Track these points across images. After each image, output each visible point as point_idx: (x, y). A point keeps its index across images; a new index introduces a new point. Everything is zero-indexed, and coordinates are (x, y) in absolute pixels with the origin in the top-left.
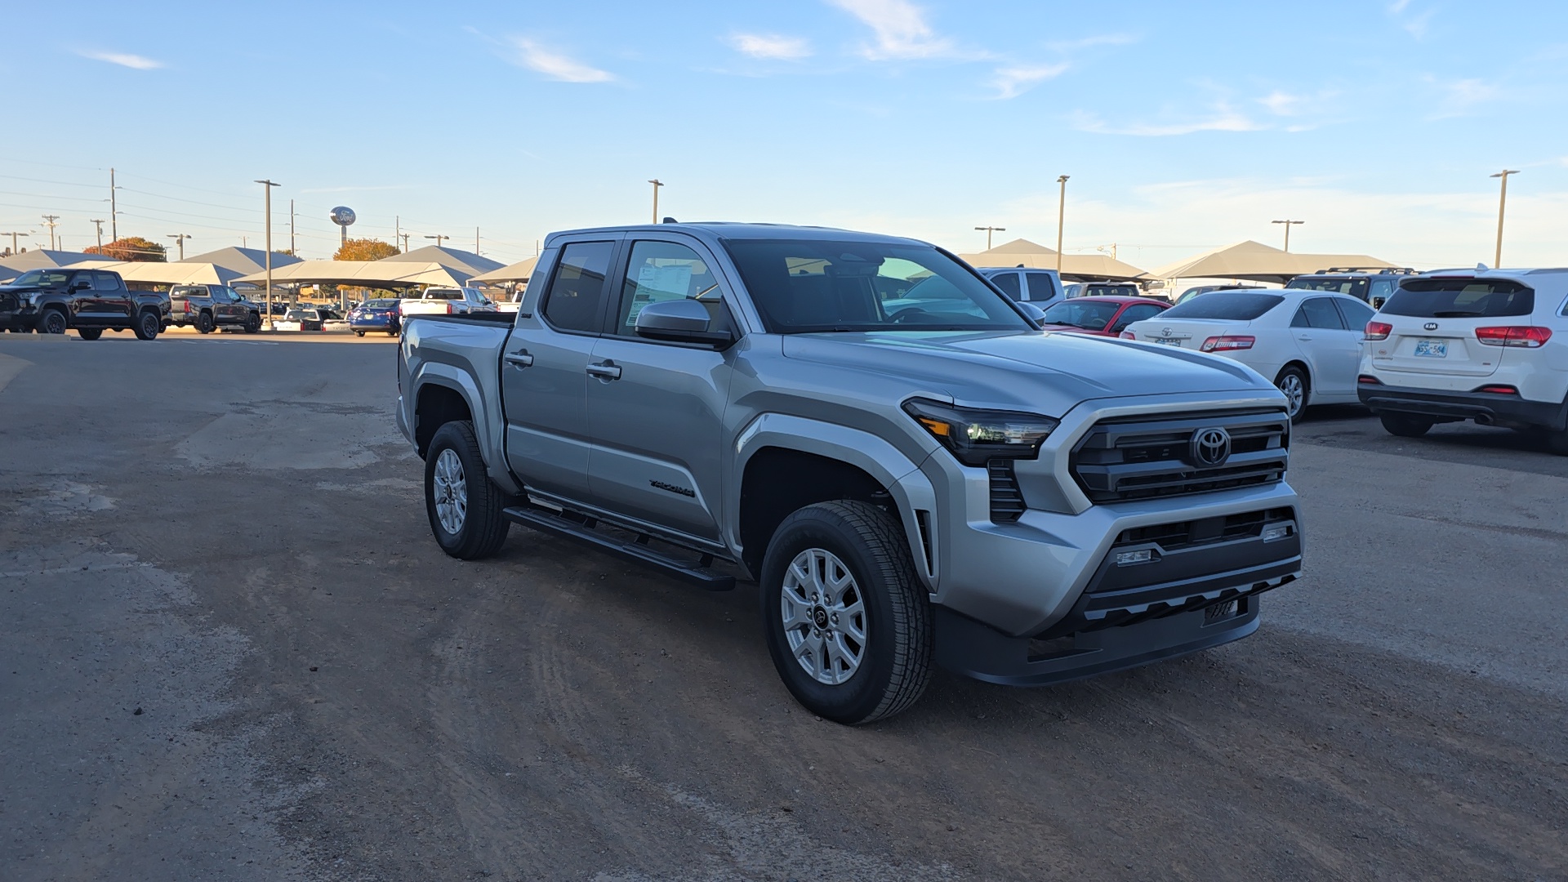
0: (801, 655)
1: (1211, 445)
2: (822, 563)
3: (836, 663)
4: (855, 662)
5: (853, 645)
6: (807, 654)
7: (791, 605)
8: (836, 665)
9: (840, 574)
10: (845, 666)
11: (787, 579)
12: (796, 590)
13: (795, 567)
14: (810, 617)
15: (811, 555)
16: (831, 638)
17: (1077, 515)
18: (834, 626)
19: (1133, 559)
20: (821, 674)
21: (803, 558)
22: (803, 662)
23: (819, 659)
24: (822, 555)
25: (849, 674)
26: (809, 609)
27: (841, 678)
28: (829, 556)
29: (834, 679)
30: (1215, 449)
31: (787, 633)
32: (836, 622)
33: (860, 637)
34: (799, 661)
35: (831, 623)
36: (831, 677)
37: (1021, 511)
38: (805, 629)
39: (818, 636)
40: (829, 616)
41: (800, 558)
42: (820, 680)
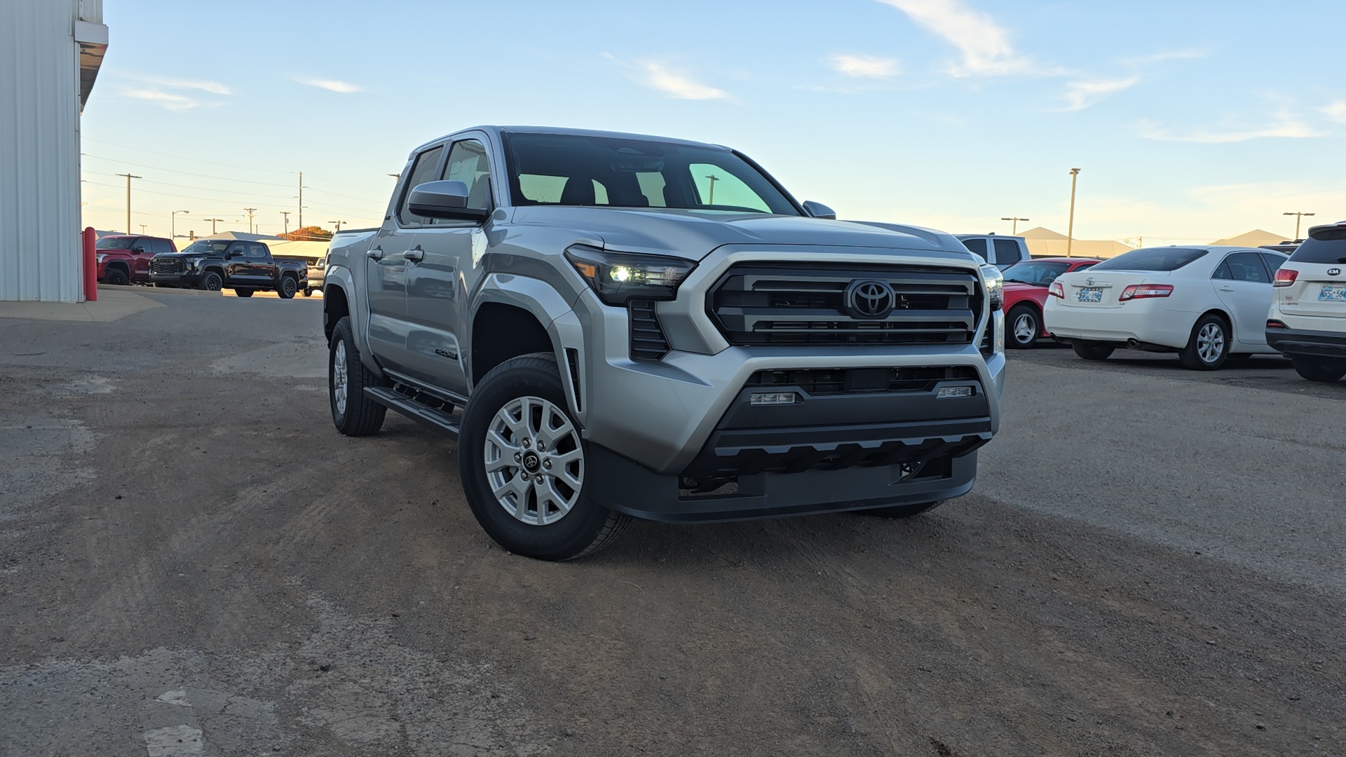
0: (503, 496)
1: (869, 297)
2: (537, 412)
3: (544, 506)
4: (567, 506)
5: (566, 492)
6: (511, 496)
7: (495, 446)
8: (542, 507)
9: (556, 422)
10: (552, 507)
11: (495, 422)
12: (502, 434)
13: (504, 413)
14: (519, 461)
15: (525, 402)
16: (541, 482)
17: (714, 355)
18: (546, 471)
19: (775, 401)
20: (525, 515)
21: (518, 404)
22: (504, 503)
23: (522, 501)
24: (540, 403)
25: (557, 517)
26: (518, 453)
27: (547, 520)
28: (547, 406)
29: (540, 519)
30: (873, 301)
31: (488, 475)
32: (549, 467)
33: (576, 483)
34: (501, 501)
35: (543, 467)
36: (536, 518)
37: (665, 351)
38: (508, 473)
39: (525, 479)
40: (542, 462)
41: (513, 404)
42: (523, 520)
